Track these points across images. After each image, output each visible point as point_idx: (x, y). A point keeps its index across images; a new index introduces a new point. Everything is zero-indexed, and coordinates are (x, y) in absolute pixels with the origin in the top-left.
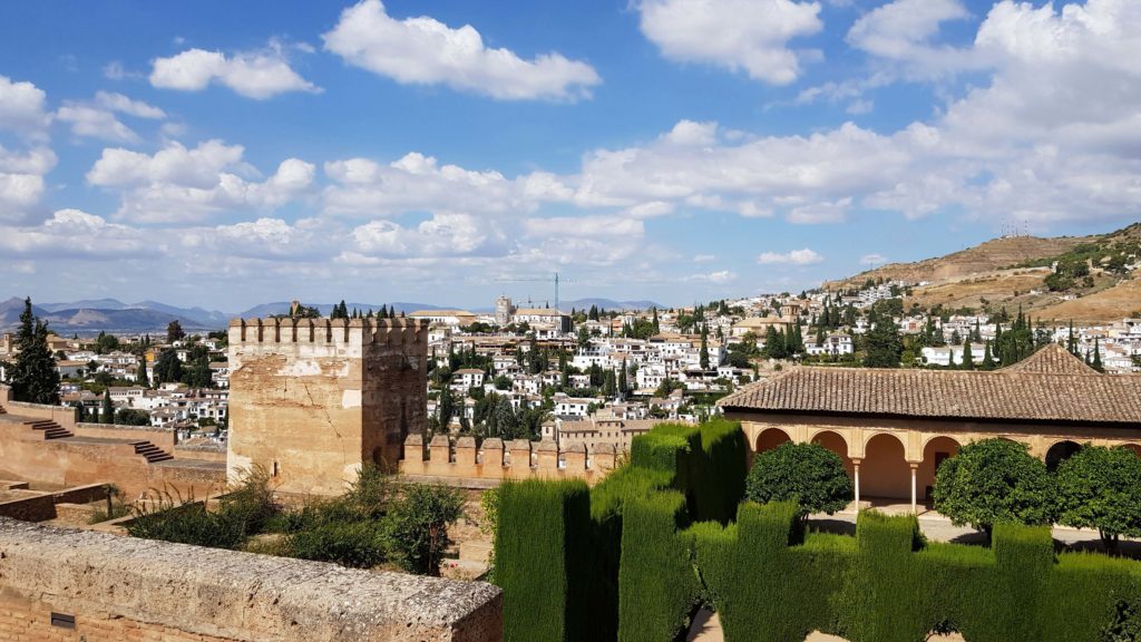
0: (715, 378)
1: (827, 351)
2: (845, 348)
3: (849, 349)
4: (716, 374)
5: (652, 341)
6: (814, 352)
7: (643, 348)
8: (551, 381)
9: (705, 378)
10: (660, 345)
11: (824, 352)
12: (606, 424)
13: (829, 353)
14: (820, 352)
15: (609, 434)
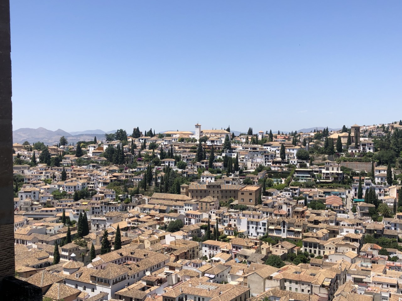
1: (359, 151)
4: (288, 163)
5: (265, 146)
7: (258, 149)
8: (204, 165)
10: (268, 147)
12: (212, 186)
13: (361, 152)
14: (355, 151)
15: (214, 192)
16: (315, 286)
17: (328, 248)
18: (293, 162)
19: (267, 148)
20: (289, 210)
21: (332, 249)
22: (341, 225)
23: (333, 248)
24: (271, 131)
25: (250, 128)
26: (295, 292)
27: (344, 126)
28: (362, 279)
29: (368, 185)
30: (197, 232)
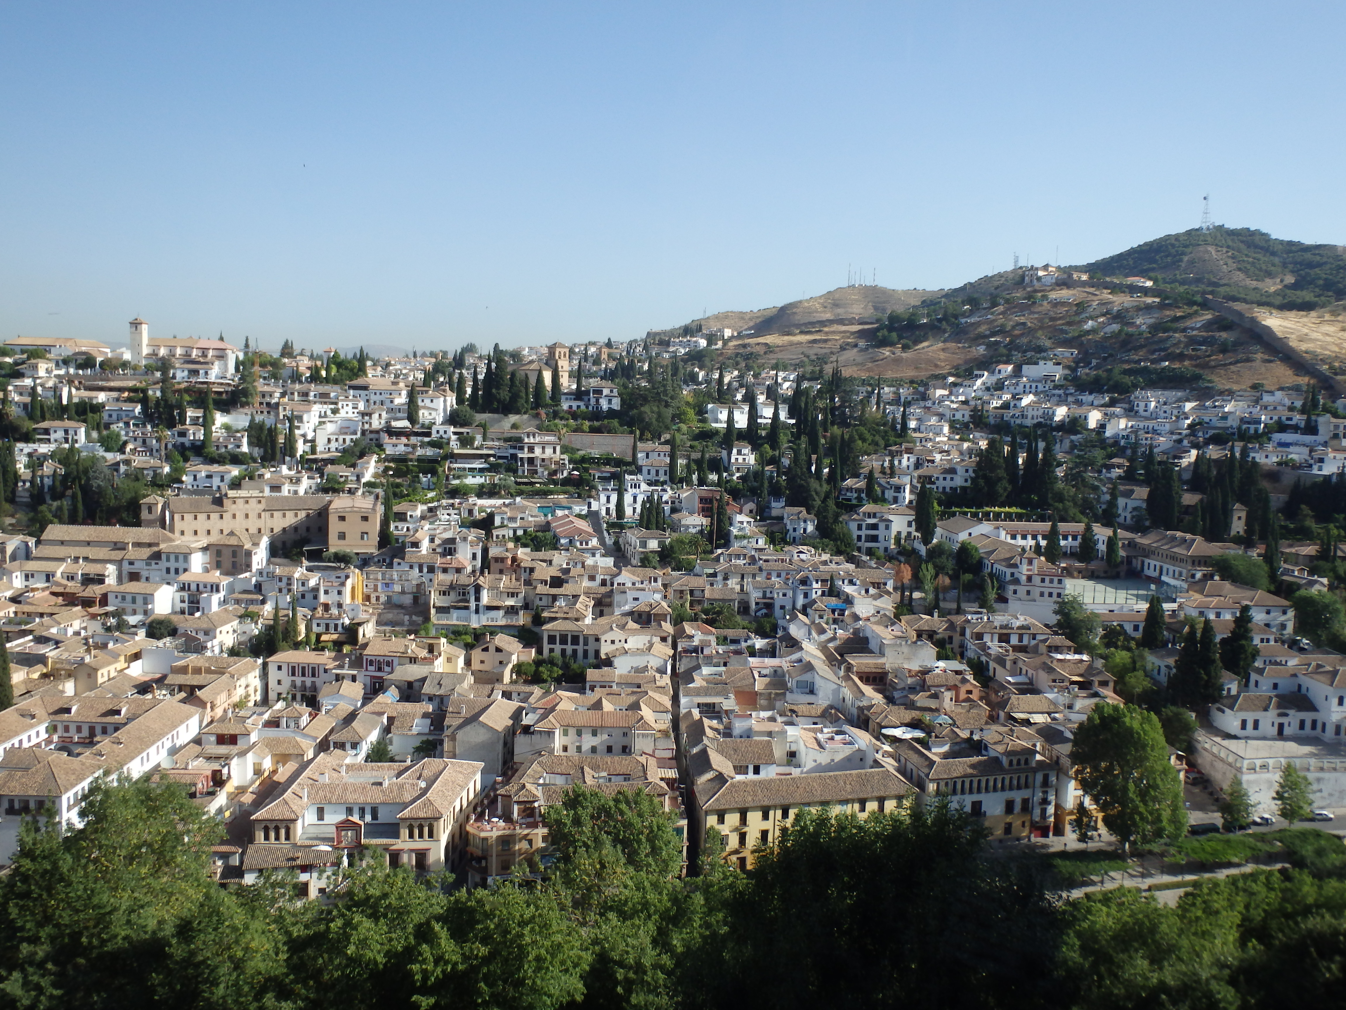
0: (427, 439)
1: (587, 407)
2: (610, 402)
3: (616, 404)
4: (428, 434)
6: (569, 407)
7: (335, 396)
9: (414, 440)
10: (362, 393)
11: (583, 408)
12: (243, 501)
13: (590, 408)
14: (578, 407)
15: (247, 516)
16: (643, 735)
18: (442, 433)
19: (360, 396)
20: (474, 554)
23: (620, 641)
28: (714, 704)
29: (636, 487)
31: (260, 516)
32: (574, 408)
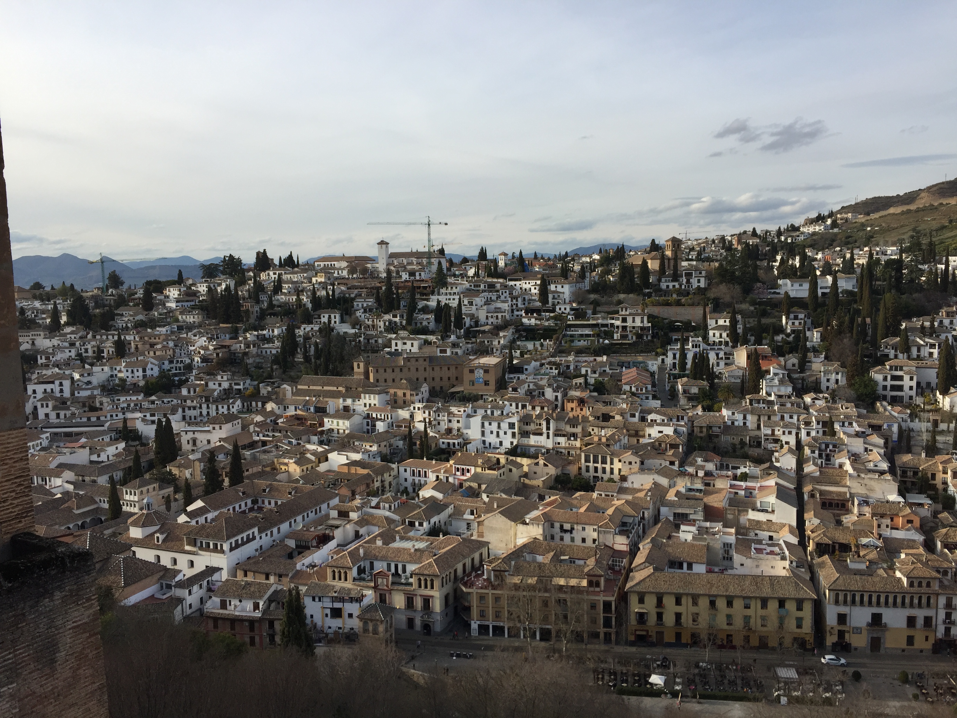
0: (552, 315)
1: (681, 286)
2: (699, 281)
3: (704, 283)
4: (553, 311)
5: (511, 280)
6: (668, 286)
7: (498, 286)
8: (397, 320)
9: (543, 315)
11: (677, 286)
12: (414, 359)
13: (683, 287)
14: (674, 286)
15: (417, 369)
16: (605, 532)
17: (627, 463)
18: (563, 309)
19: (515, 285)
20: (557, 397)
21: (633, 463)
22: (649, 421)
23: (636, 463)
24: (521, 252)
25: (482, 248)
26: (571, 543)
27: (653, 241)
28: (687, 514)
29: (696, 347)
30: (388, 446)
31: (425, 369)
32: (671, 287)
